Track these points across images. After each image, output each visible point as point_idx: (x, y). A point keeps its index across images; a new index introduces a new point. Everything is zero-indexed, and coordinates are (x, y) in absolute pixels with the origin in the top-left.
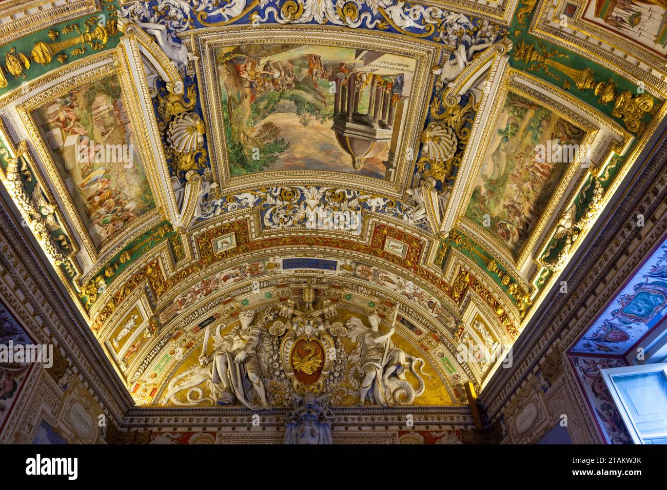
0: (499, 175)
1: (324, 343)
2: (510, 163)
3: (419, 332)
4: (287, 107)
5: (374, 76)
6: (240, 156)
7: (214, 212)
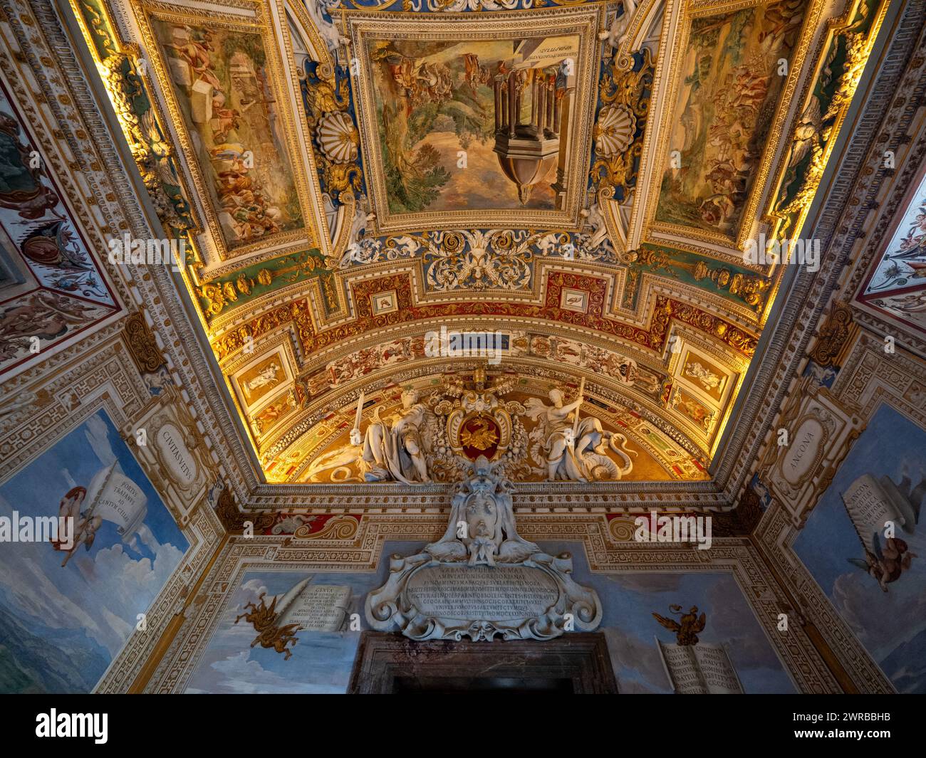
0: (693, 140)
1: (498, 420)
2: (706, 114)
3: (613, 410)
4: (445, 124)
5: (535, 71)
6: (398, 186)
7: (372, 256)
